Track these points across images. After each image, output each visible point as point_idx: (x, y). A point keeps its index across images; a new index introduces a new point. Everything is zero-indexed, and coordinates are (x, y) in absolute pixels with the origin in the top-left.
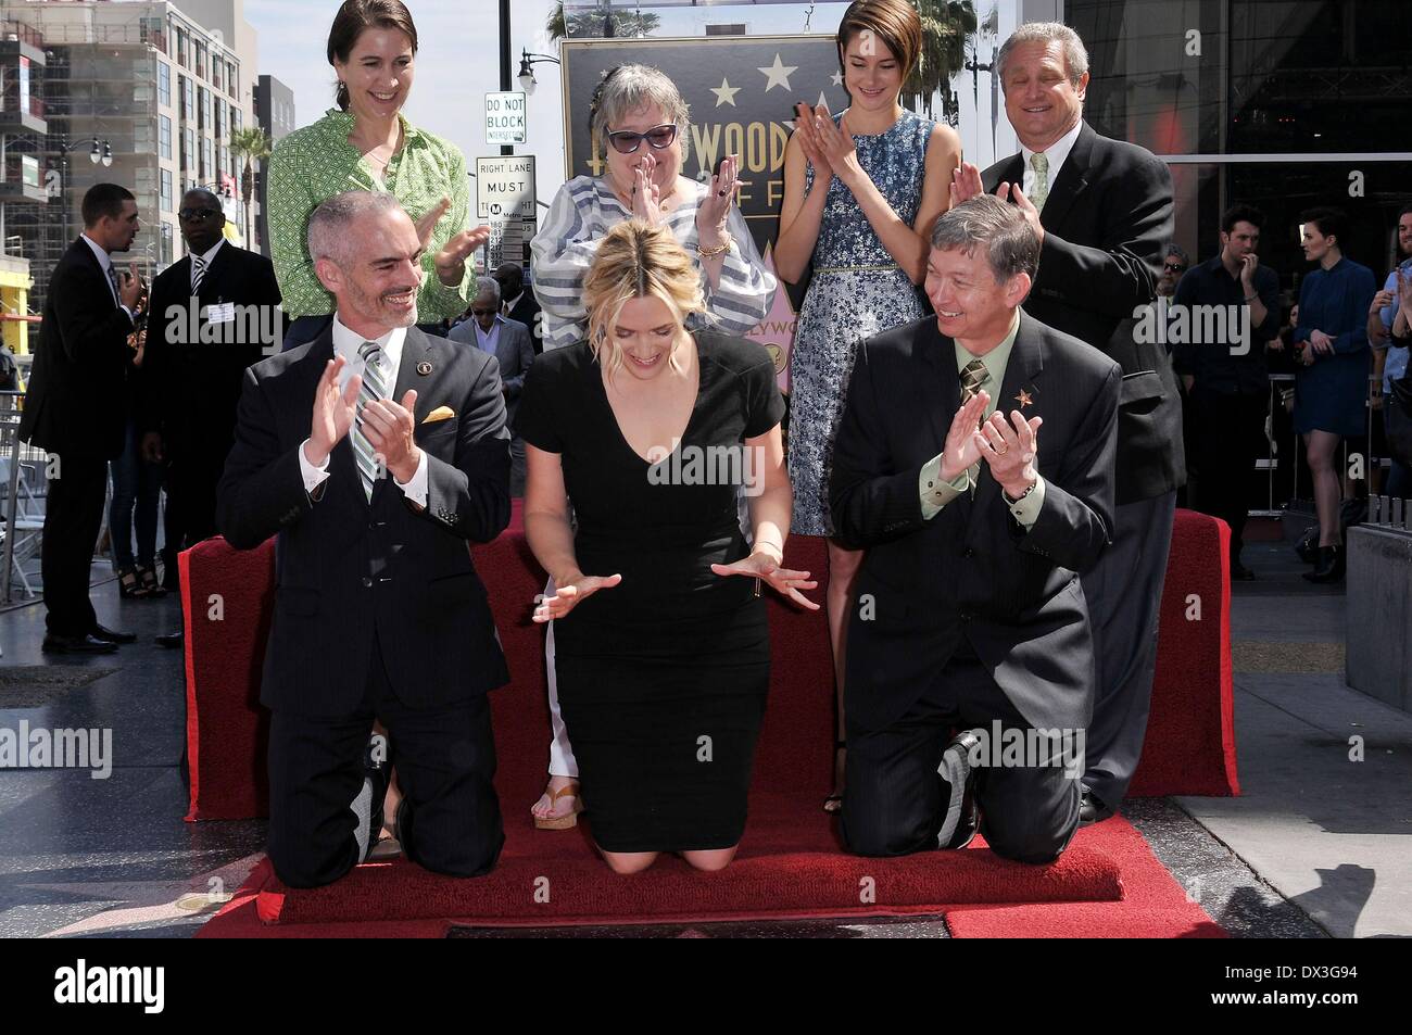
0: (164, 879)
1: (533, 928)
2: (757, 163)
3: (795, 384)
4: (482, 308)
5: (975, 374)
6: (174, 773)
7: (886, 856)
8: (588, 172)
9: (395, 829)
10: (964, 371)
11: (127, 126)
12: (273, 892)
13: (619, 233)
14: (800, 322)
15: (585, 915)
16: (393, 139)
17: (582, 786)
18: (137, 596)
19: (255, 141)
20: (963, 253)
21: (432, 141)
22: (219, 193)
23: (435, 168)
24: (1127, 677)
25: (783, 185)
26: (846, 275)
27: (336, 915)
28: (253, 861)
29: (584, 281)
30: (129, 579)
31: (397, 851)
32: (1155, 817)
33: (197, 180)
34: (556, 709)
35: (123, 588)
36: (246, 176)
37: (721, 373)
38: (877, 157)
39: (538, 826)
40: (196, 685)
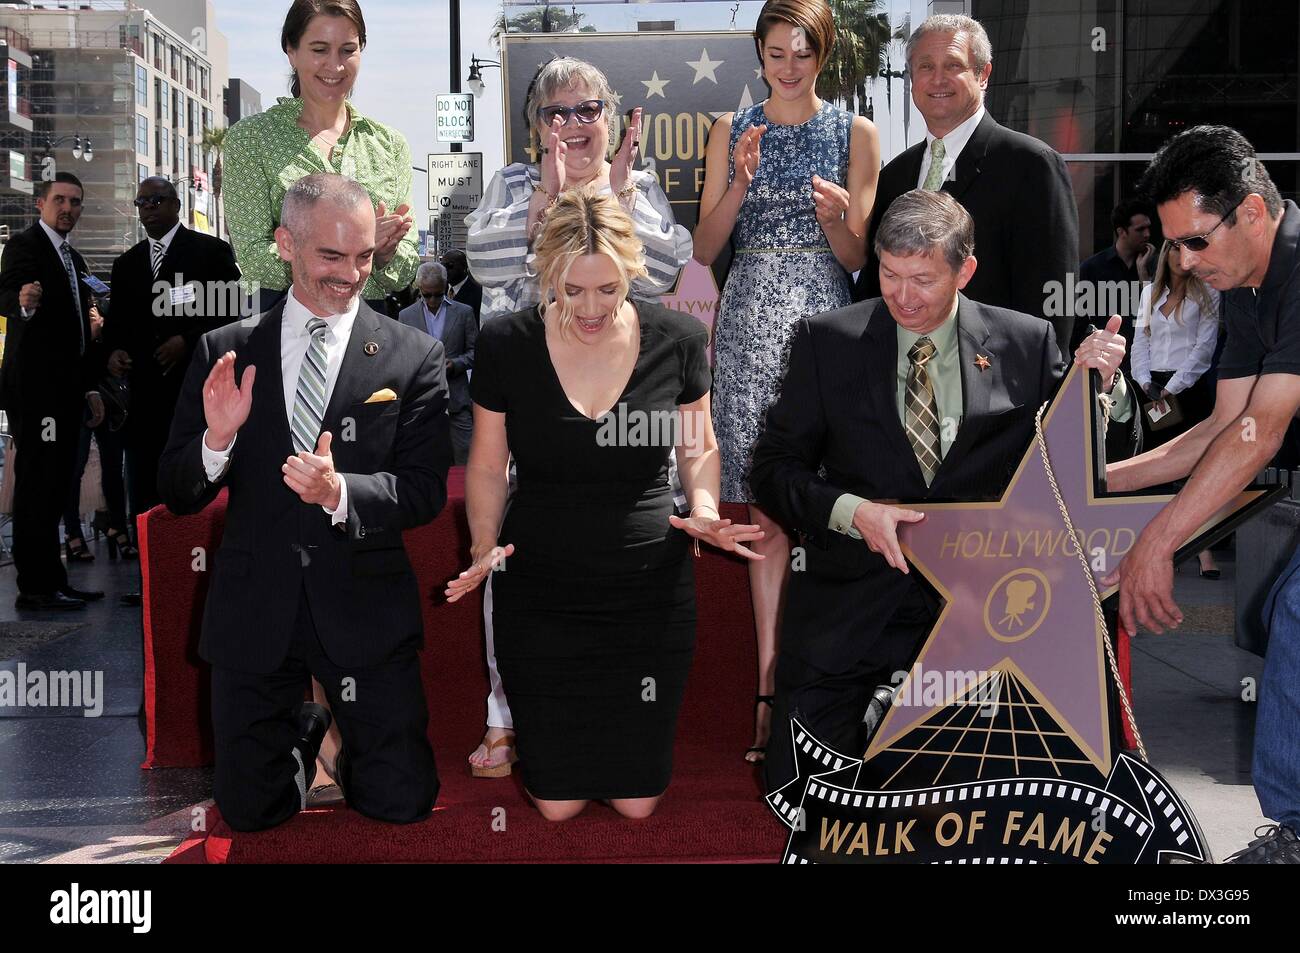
2: (685, 151)
3: (718, 359)
4: (429, 291)
5: (923, 350)
6: (132, 723)
10: (913, 348)
11: (106, 124)
12: (221, 836)
13: (569, 199)
14: (723, 301)
16: (340, 124)
17: (517, 739)
22: (192, 187)
26: (769, 257)
28: (204, 806)
34: (493, 664)
37: (659, 338)
39: (474, 774)
40: (154, 639)
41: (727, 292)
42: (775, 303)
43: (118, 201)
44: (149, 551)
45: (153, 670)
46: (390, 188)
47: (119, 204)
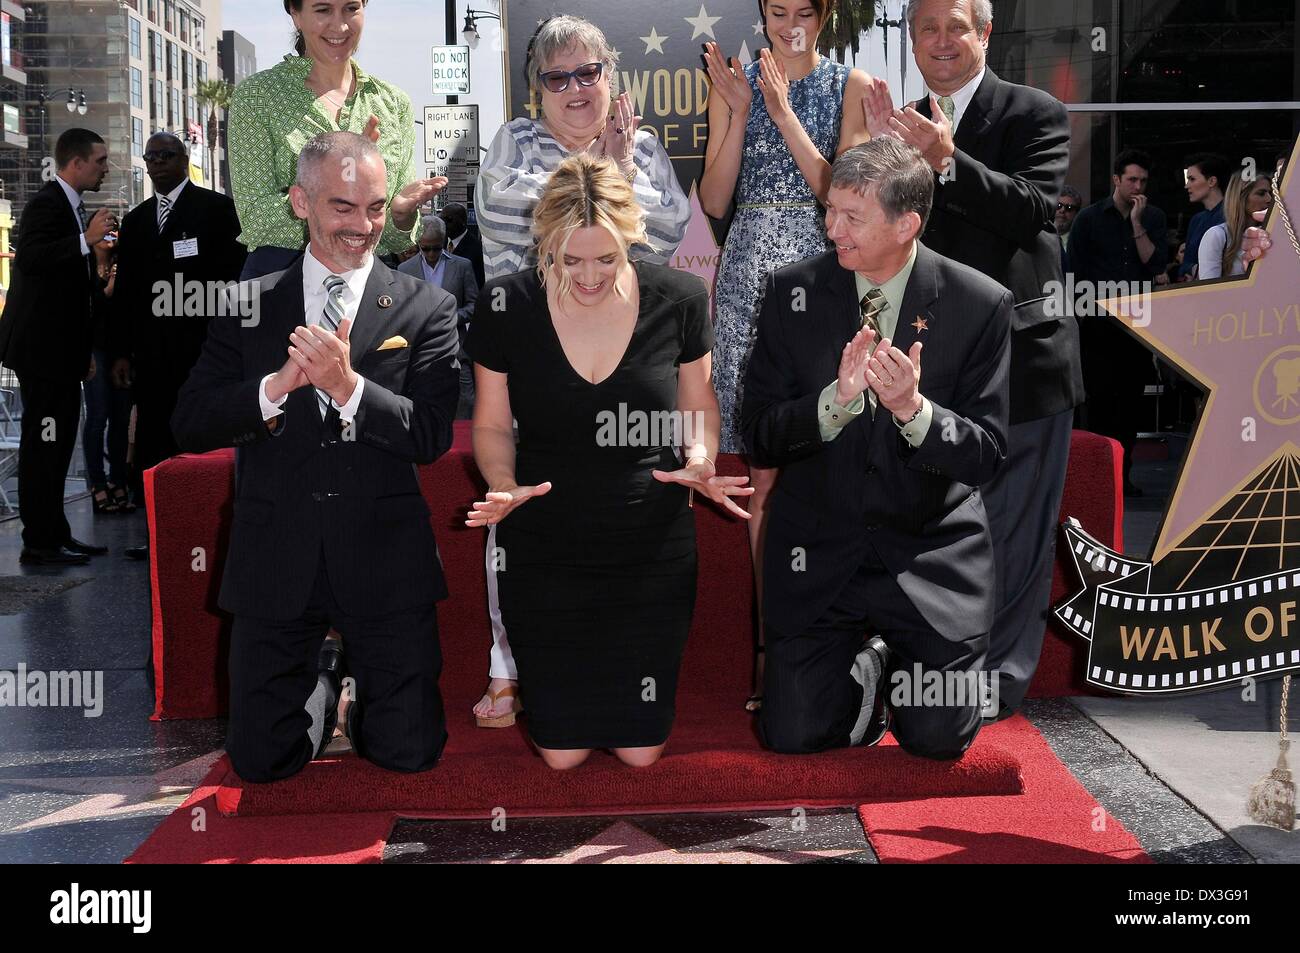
0: (131, 774)
1: (473, 820)
2: (683, 107)
4: (428, 244)
5: (874, 302)
6: (141, 676)
7: (803, 753)
8: (527, 115)
9: (346, 728)
10: (864, 299)
11: (101, 78)
12: (231, 786)
13: (568, 167)
14: (725, 255)
15: (522, 808)
16: (346, 84)
17: (520, 688)
18: (110, 511)
19: (219, 92)
20: (855, 192)
21: (383, 86)
22: (187, 139)
23: (386, 111)
24: (1027, 585)
25: (708, 128)
26: (769, 211)
27: (290, 807)
28: (213, 757)
29: (534, 212)
30: (101, 496)
31: (348, 748)
32: (1053, 717)
33: (166, 127)
34: (496, 616)
35: (96, 504)
36: (211, 124)
37: (660, 300)
38: (798, 100)
39: (479, 724)
40: (161, 594)
41: (728, 246)
42: (775, 257)
43: (113, 155)
44: (156, 507)
45: (160, 623)
46: (395, 152)
47: (113, 158)
